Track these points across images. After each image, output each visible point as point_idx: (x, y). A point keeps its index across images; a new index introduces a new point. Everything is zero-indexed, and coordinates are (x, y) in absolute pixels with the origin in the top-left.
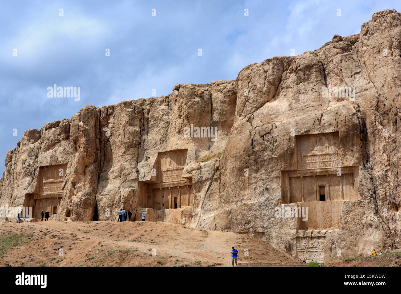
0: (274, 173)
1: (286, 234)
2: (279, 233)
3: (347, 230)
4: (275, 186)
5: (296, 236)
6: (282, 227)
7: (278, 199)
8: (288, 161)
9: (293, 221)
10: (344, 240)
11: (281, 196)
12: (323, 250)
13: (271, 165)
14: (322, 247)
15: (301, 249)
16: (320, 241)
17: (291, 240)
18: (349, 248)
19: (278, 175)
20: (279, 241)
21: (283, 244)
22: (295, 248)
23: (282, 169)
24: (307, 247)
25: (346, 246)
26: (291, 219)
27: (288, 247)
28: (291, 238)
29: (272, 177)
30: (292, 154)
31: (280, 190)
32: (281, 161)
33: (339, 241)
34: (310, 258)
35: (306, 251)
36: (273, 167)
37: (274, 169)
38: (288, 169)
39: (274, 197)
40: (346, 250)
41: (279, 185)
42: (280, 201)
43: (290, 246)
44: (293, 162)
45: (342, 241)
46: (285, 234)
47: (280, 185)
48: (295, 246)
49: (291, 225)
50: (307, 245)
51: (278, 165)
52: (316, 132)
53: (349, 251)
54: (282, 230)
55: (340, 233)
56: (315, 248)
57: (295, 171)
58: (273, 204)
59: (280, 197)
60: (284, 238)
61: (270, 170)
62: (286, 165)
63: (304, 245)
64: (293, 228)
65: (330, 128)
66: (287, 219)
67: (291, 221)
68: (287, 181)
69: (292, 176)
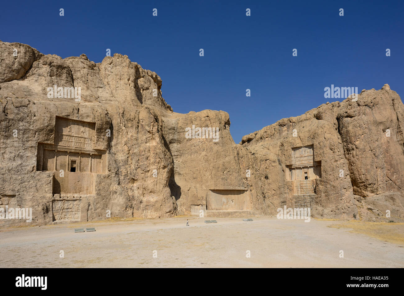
0: (30, 143)
1: (42, 197)
2: (34, 196)
3: (100, 195)
4: (29, 154)
5: (52, 199)
6: (36, 191)
7: (33, 166)
9: (49, 186)
10: (98, 203)
11: (36, 163)
13: (27, 136)
14: (78, 208)
15: (57, 210)
17: (48, 202)
19: (34, 145)
23: (39, 140)
24: (63, 208)
27: (45, 209)
29: (27, 145)
31: (35, 159)
32: (39, 134)
33: (95, 204)
35: (61, 211)
36: (28, 137)
37: (29, 139)
38: (45, 142)
39: (27, 164)
41: (34, 154)
42: (35, 168)
43: (47, 208)
47: (36, 154)
49: (46, 189)
51: (35, 136)
52: (75, 119)
55: (96, 198)
56: (71, 208)
58: (27, 170)
59: (35, 165)
61: (25, 139)
62: (44, 138)
64: (49, 192)
65: (87, 118)
66: (43, 184)
67: (47, 186)
68: (42, 152)
69: (46, 149)
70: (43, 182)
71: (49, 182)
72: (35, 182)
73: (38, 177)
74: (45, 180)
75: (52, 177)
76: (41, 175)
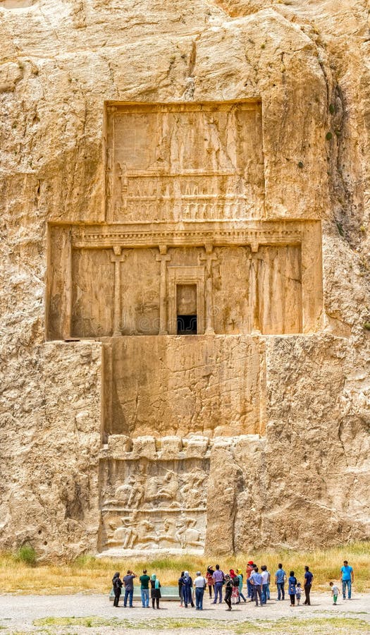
0: (22, 228)
1: (65, 448)
2: (37, 445)
3: (289, 437)
4: (21, 274)
5: (100, 456)
6: (46, 423)
7: (33, 321)
8: (76, 191)
9: (88, 401)
10: (281, 475)
11: (43, 310)
12: (201, 508)
14: (197, 496)
15: (118, 505)
16: (185, 476)
17: (84, 470)
18: (300, 503)
19: (37, 237)
20: (37, 473)
21: (54, 486)
22: (94, 501)
23: (51, 215)
24: (139, 495)
25: (288, 497)
26: (79, 396)
27: (71, 497)
28: (81, 461)
29: (12, 242)
30: (91, 167)
31: (40, 291)
32: (49, 189)
33: (265, 478)
34: (149, 535)
35: (135, 511)
37: (22, 214)
38: (72, 218)
39: (18, 313)
40: (290, 509)
41: (38, 271)
42: (41, 329)
43: (78, 493)
44: (94, 193)
45: (274, 476)
46: (59, 449)
47: (43, 273)
48: (95, 491)
49: (80, 416)
50: (137, 491)
51: (37, 201)
52: (178, 99)
53: (300, 514)
54: (46, 436)
55: (267, 449)
56: (171, 499)
57: (97, 226)
59: (42, 315)
60: (56, 464)
62: (67, 202)
63: (127, 491)
64: (88, 428)
66: (66, 393)
67: (81, 402)
68: (65, 261)
69: (82, 244)
70: (69, 385)
71: (87, 385)
72: (43, 386)
73: (51, 364)
74: (74, 374)
75: (99, 363)
76: (61, 355)
